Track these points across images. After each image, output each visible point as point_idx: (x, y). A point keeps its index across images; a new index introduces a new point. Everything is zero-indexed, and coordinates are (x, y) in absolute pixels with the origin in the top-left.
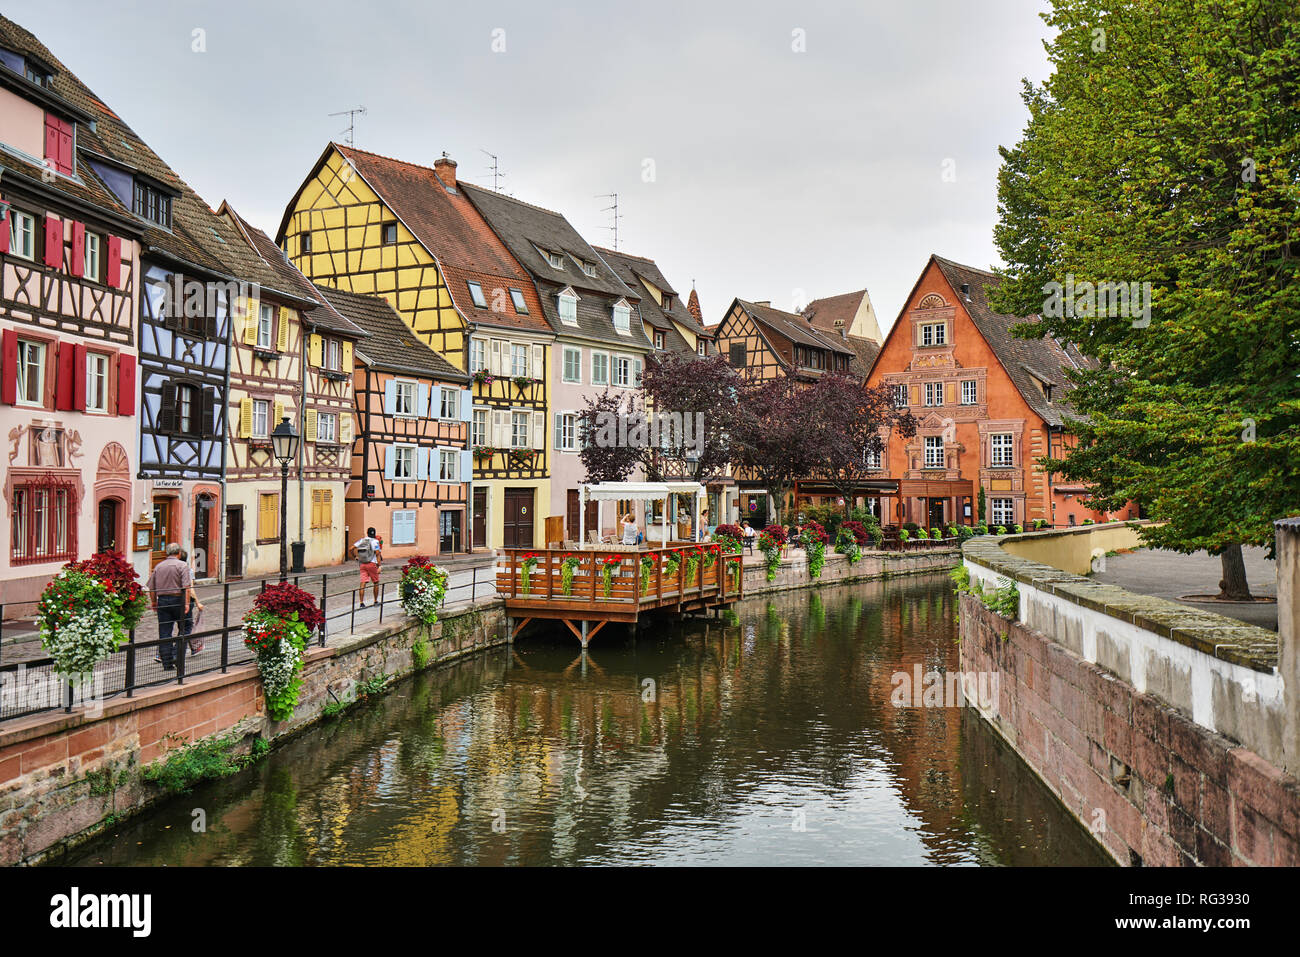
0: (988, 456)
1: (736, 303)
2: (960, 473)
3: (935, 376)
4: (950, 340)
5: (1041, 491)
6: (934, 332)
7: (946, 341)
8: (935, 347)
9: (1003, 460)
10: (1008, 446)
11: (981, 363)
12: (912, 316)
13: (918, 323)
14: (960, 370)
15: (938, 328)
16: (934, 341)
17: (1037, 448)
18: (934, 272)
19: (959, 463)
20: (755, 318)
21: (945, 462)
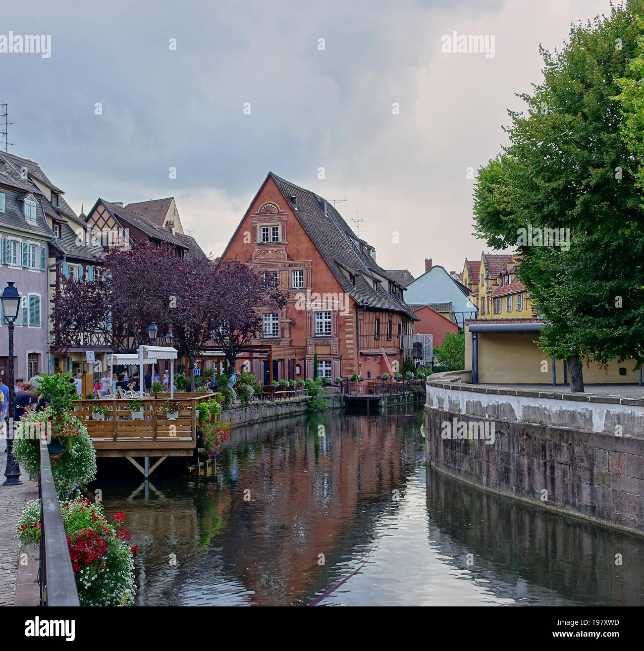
0: (313, 329)
1: (100, 202)
2: (291, 341)
3: (272, 266)
4: (283, 239)
5: (352, 354)
6: (270, 232)
7: (280, 240)
8: (271, 244)
9: (324, 331)
10: (328, 320)
11: (307, 258)
12: (253, 219)
13: (258, 225)
14: (291, 262)
15: (273, 230)
16: (271, 240)
17: (350, 322)
18: (271, 186)
19: (290, 333)
20: (115, 215)
21: (280, 333)
